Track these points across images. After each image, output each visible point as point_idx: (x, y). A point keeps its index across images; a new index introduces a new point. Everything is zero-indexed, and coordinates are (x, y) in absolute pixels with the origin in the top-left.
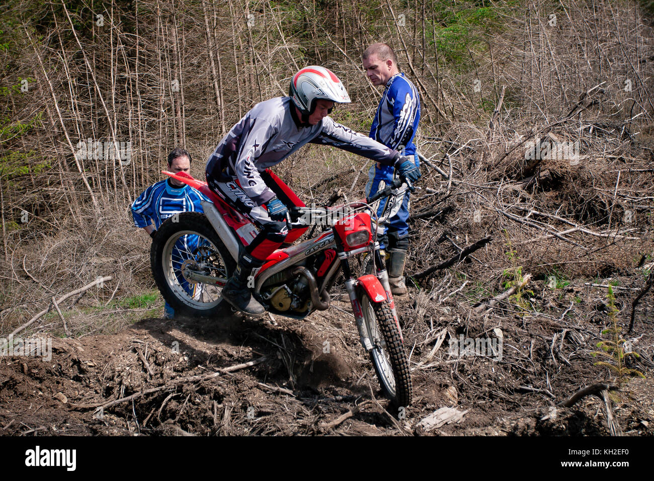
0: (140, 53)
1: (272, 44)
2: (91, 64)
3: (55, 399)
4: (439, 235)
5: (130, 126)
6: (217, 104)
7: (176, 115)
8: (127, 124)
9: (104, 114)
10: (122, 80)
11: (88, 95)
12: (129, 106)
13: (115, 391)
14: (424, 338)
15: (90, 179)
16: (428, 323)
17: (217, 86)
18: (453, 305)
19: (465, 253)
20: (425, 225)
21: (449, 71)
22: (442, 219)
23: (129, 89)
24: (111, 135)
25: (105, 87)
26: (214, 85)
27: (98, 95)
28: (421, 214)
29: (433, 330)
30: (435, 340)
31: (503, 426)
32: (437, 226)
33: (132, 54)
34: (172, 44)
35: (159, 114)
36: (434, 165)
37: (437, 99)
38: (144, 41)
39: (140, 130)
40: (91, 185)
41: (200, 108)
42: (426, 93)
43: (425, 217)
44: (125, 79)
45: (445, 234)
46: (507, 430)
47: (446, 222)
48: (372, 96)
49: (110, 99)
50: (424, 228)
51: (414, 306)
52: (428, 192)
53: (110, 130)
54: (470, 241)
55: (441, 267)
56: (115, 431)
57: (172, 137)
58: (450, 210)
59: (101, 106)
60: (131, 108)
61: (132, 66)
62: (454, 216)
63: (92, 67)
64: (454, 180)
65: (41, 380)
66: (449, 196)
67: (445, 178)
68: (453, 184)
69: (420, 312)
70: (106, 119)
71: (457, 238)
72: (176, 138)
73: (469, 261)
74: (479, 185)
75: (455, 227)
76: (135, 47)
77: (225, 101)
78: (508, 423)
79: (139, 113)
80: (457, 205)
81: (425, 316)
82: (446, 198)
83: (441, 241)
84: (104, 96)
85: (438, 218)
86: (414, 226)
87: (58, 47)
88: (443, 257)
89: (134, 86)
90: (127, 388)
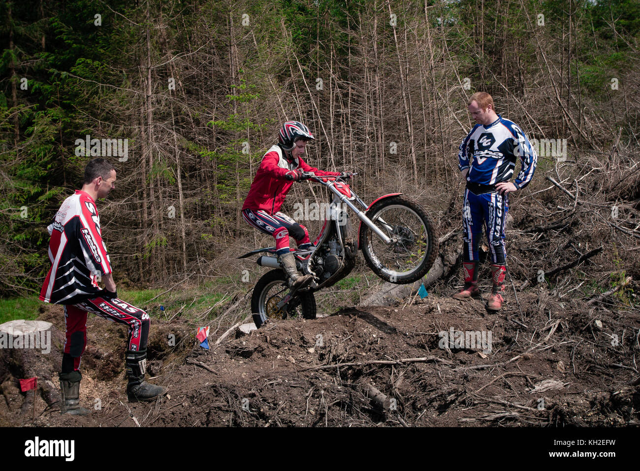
0: (352, 95)
1: (450, 84)
2: (316, 103)
3: (287, 360)
4: (565, 243)
5: (344, 149)
6: (408, 131)
7: (377, 141)
8: (342, 147)
9: (325, 140)
10: (338, 115)
11: (314, 126)
12: (343, 135)
13: (327, 357)
14: (544, 325)
15: (314, 188)
16: (548, 314)
17: (408, 118)
18: (568, 301)
19: (584, 258)
20: (555, 235)
21: (590, 100)
22: (569, 231)
23: (343, 121)
24: (330, 155)
25: (326, 120)
26: (406, 117)
27: (321, 127)
28: (552, 226)
29: (550, 320)
30: (551, 328)
31: (587, 396)
32: (565, 236)
33: (346, 95)
34: (375, 87)
35: (365, 139)
36: (564, 189)
37: (579, 123)
38: (355, 86)
39: (351, 152)
40: (316, 192)
41: (396, 135)
42: (570, 119)
43: (555, 229)
44: (341, 114)
45: (570, 242)
46: (590, 400)
47: (571, 233)
48: (527, 123)
49: (330, 129)
50: (555, 237)
51: (538, 301)
52: (559, 209)
53: (329, 151)
54: (590, 247)
55: (565, 268)
56: (326, 384)
57: (374, 157)
58: (575, 224)
59: (322, 134)
60: (345, 136)
61: (346, 105)
62: (578, 228)
63: (317, 106)
64: (579, 201)
65: (278, 347)
66: (574, 213)
67: (572, 199)
68: (578, 203)
69: (542, 306)
70: (327, 143)
71: (580, 245)
72: (377, 158)
73: (587, 263)
74: (598, 205)
75: (577, 237)
76: (348, 90)
77: (414, 128)
78: (591, 394)
79: (350, 139)
80: (580, 220)
81: (545, 309)
82: (572, 215)
83: (566, 247)
84: (325, 127)
85: (565, 229)
86: (547, 236)
87: (293, 91)
88: (568, 260)
89: (347, 119)
90: (334, 356)
